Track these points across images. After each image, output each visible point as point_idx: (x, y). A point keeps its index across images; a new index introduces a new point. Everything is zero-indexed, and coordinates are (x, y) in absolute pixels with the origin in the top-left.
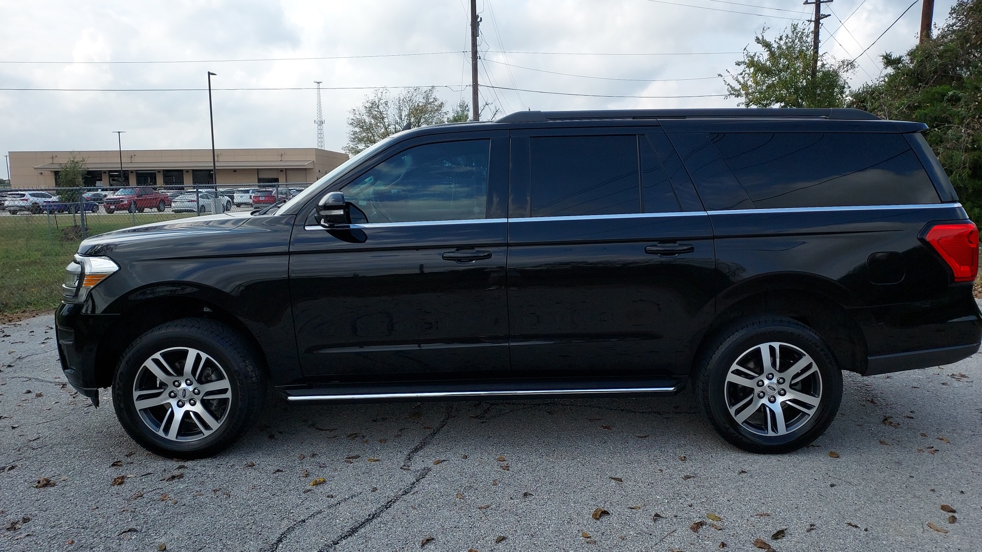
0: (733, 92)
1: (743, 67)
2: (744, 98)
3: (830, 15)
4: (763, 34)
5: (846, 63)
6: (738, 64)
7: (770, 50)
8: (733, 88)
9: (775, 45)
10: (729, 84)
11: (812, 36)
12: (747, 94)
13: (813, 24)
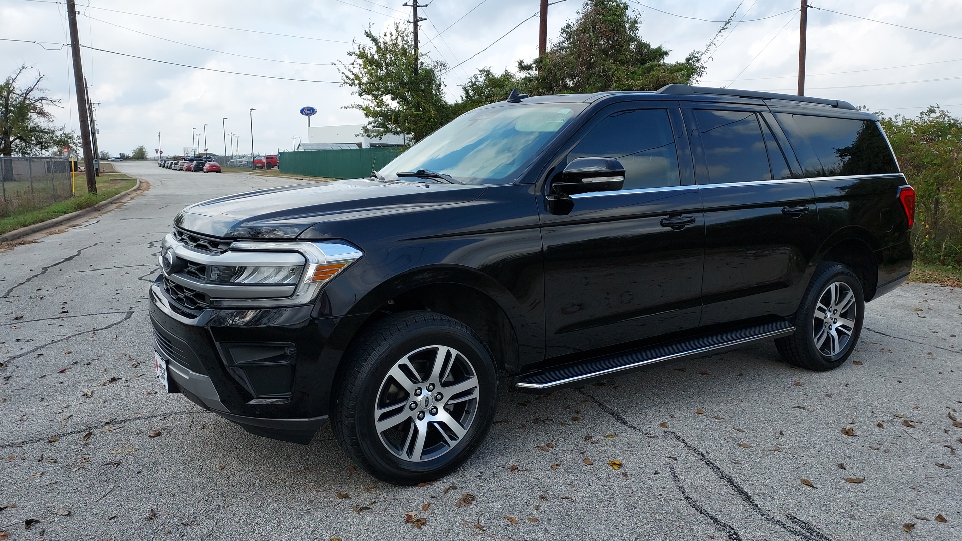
0: (346, 81)
1: (354, 57)
2: (358, 87)
3: (426, 19)
4: (370, 28)
5: (440, 64)
6: (350, 54)
7: (377, 44)
8: (347, 77)
9: (381, 40)
10: (343, 73)
11: (412, 36)
12: (360, 84)
13: (412, 25)
